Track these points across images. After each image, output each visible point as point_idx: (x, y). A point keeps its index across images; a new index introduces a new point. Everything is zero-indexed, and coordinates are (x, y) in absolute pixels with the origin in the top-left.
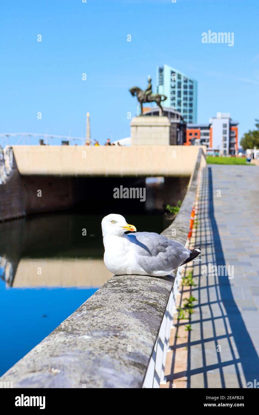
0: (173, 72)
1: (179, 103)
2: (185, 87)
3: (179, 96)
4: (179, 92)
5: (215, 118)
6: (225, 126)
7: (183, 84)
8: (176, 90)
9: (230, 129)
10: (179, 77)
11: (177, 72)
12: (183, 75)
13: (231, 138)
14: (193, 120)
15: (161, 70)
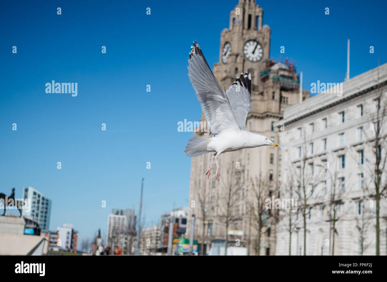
0: (35, 193)
1: (37, 215)
2: (43, 204)
3: (38, 209)
4: (38, 207)
5: (62, 227)
6: (68, 233)
7: (41, 201)
8: (36, 205)
9: (72, 236)
10: (39, 196)
11: (38, 192)
12: (42, 195)
13: (72, 242)
14: (46, 227)
15: (26, 190)
